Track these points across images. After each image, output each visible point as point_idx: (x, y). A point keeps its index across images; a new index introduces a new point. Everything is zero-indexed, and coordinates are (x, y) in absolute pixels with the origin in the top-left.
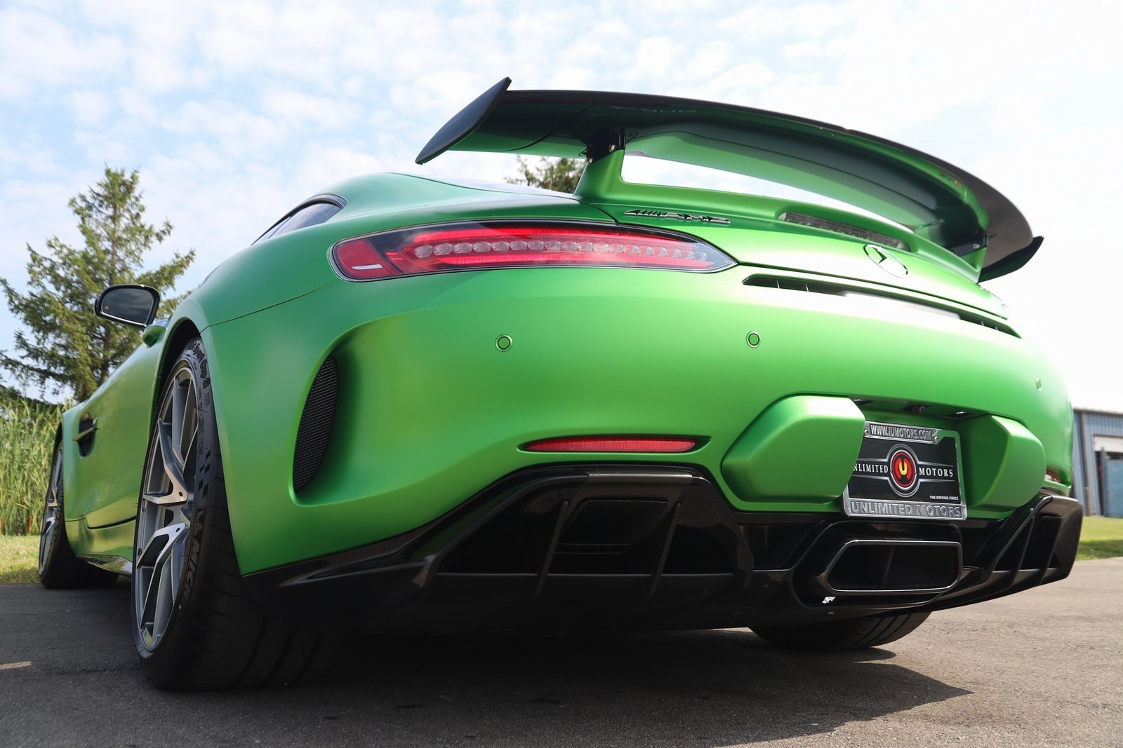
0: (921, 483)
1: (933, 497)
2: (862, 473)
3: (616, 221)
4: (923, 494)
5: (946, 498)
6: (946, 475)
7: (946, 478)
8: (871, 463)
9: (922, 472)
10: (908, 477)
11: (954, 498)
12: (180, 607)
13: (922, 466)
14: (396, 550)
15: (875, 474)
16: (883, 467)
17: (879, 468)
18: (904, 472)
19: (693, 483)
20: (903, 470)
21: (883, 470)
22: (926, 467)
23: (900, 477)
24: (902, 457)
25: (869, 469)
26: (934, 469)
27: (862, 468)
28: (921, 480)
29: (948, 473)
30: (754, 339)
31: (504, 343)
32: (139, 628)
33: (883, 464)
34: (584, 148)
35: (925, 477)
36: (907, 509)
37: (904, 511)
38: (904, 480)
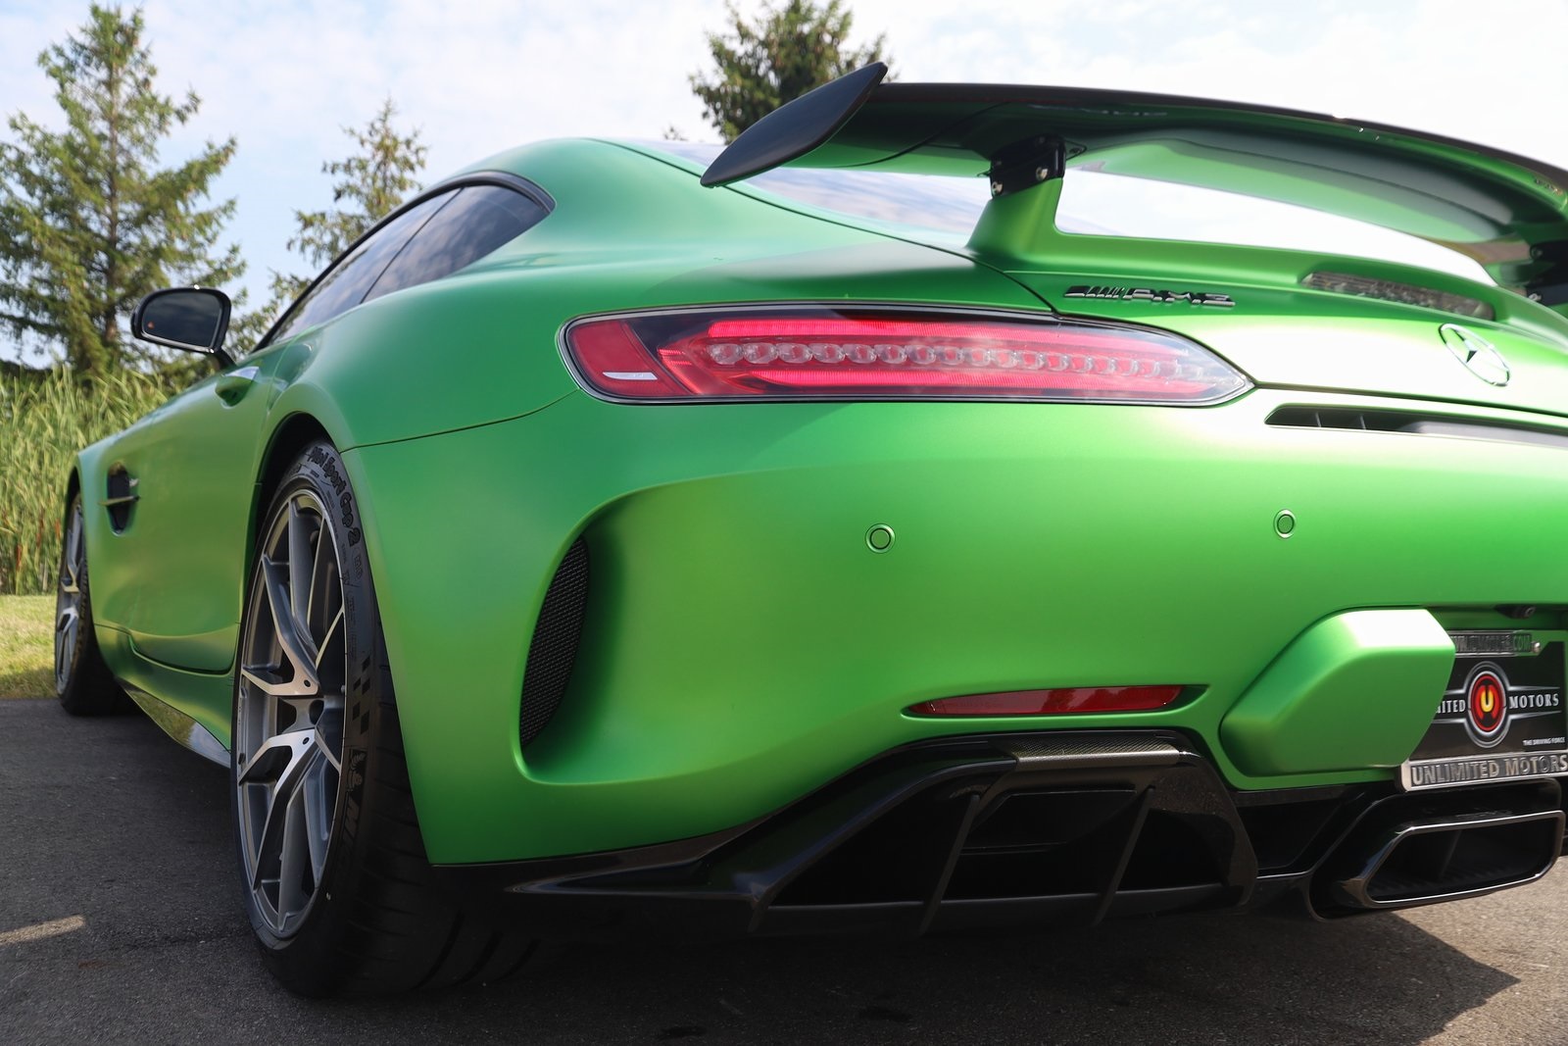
0: (1513, 721)
1: (1527, 743)
3: (1053, 310)
4: (1514, 740)
5: (1546, 741)
6: (1548, 703)
7: (1548, 708)
9: (1514, 703)
10: (1494, 714)
11: (1558, 740)
12: (328, 896)
13: (1514, 694)
14: (695, 859)
15: (1447, 715)
16: (1458, 703)
17: (1452, 704)
18: (1487, 707)
19: (1180, 761)
20: (1487, 703)
21: (1458, 708)
22: (1518, 694)
23: (1481, 716)
24: (1487, 683)
26: (1531, 697)
28: (1512, 717)
29: (1552, 701)
30: (1285, 523)
31: (878, 537)
32: (252, 887)
33: (1459, 697)
34: (987, 166)
35: (1518, 710)
36: (1491, 769)
37: (1487, 772)
38: (1487, 721)
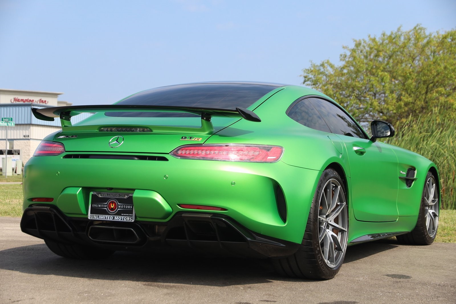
0: (119, 210)
1: (123, 214)
2: (97, 207)
4: (119, 213)
5: (127, 215)
6: (129, 207)
7: (129, 209)
8: (101, 204)
9: (119, 207)
10: (114, 208)
11: (131, 215)
13: (120, 205)
15: (102, 207)
16: (105, 205)
17: (103, 205)
18: (112, 207)
20: (112, 206)
21: (105, 206)
22: (121, 205)
23: (111, 208)
24: (113, 202)
25: (100, 206)
26: (124, 206)
27: (97, 206)
29: (130, 207)
33: (105, 204)
35: (121, 208)
36: (111, 218)
37: (110, 218)
38: (112, 209)
